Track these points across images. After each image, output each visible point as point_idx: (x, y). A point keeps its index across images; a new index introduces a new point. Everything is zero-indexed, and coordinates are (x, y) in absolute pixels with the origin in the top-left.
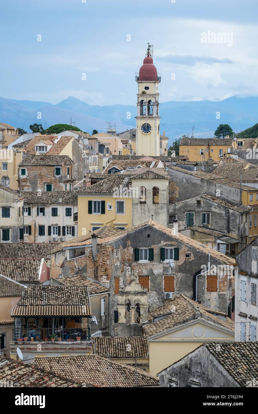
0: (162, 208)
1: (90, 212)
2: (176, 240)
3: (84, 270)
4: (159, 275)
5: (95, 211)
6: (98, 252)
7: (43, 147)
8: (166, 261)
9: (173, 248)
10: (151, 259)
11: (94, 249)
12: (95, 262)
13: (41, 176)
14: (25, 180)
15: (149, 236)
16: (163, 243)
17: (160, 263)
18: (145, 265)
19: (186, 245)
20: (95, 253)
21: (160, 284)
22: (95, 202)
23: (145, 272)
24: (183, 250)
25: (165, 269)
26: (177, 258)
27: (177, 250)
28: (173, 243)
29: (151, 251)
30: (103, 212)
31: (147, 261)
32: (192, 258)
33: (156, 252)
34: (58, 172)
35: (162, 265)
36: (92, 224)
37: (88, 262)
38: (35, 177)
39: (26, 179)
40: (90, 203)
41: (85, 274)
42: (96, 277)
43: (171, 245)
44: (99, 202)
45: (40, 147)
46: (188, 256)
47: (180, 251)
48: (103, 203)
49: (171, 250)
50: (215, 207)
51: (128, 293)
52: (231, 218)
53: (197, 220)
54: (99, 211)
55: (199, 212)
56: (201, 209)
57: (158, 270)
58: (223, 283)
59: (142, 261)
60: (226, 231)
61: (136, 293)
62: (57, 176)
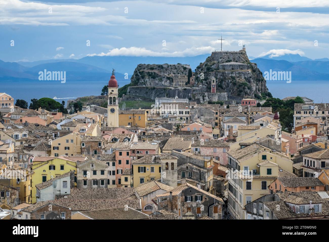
0: (175, 171)
1: (139, 172)
2: (201, 192)
3: (167, 206)
4: (195, 207)
5: (141, 171)
6: (173, 199)
7: (84, 129)
8: (198, 201)
9: (200, 196)
10: (192, 200)
11: (171, 198)
12: (171, 203)
13: (92, 147)
14: (84, 148)
15: (191, 191)
16: (196, 194)
17: (195, 202)
18: (189, 203)
19: (205, 194)
20: (171, 199)
21: (195, 211)
22: (141, 167)
23: (189, 206)
24: (204, 196)
25: (197, 205)
26: (202, 200)
27: (202, 197)
28: (200, 194)
29: (192, 197)
30: (145, 172)
31: (190, 201)
32: (208, 200)
33: (194, 197)
34: (100, 144)
35: (196, 203)
36: (140, 177)
37: (169, 203)
38: (89, 147)
39: (85, 148)
40: (139, 168)
41: (167, 208)
42: (172, 209)
43: (199, 195)
44: (143, 167)
45: (82, 129)
46: (206, 199)
47: (203, 197)
48: (145, 168)
49: (199, 197)
50: (194, 169)
51: (187, 216)
52: (202, 174)
53: (187, 175)
54: (143, 171)
55: (187, 171)
56: (188, 170)
57: (194, 205)
58: (220, 209)
59: (188, 202)
60: (199, 180)
61: (190, 216)
62: (100, 147)
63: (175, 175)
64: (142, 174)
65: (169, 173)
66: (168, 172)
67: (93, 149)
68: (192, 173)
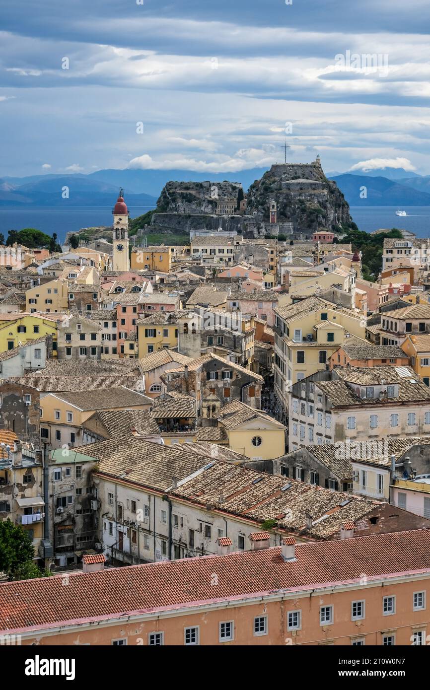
0: (198, 336)
1: (146, 336)
2: (231, 367)
3: (180, 386)
4: (221, 388)
5: (149, 336)
6: (188, 376)
7: (74, 274)
8: (225, 379)
9: (229, 371)
10: (217, 378)
11: (186, 374)
12: (187, 382)
13: (84, 299)
14: (72, 302)
15: (215, 365)
16: (223, 369)
17: (222, 380)
18: (213, 382)
19: (237, 370)
20: (187, 376)
21: (222, 393)
22: (149, 330)
23: (213, 386)
24: (235, 372)
25: (225, 384)
26: (231, 377)
27: (231, 373)
28: (229, 368)
29: (217, 373)
30: (155, 336)
31: (214, 380)
32: (240, 377)
33: (220, 374)
34: (95, 296)
35: (223, 382)
36: (148, 344)
37: (183, 382)
38: (80, 300)
39: (74, 301)
40: (146, 330)
41: (180, 389)
42: (187, 391)
43: (228, 370)
44: (152, 330)
45: (72, 274)
46: (237, 376)
47: (233, 373)
48: (155, 330)
49: (228, 373)
50: (226, 333)
51: (208, 401)
52: (237, 340)
53: (215, 341)
54: (152, 336)
55: (215, 336)
56: (217, 334)
57: (220, 384)
58: (258, 391)
59: (211, 380)
60: (233, 348)
61: (213, 400)
62: (95, 299)
63: (197, 341)
64: (151, 340)
65: (188, 339)
66: (188, 336)
67: (86, 302)
68: (222, 338)
